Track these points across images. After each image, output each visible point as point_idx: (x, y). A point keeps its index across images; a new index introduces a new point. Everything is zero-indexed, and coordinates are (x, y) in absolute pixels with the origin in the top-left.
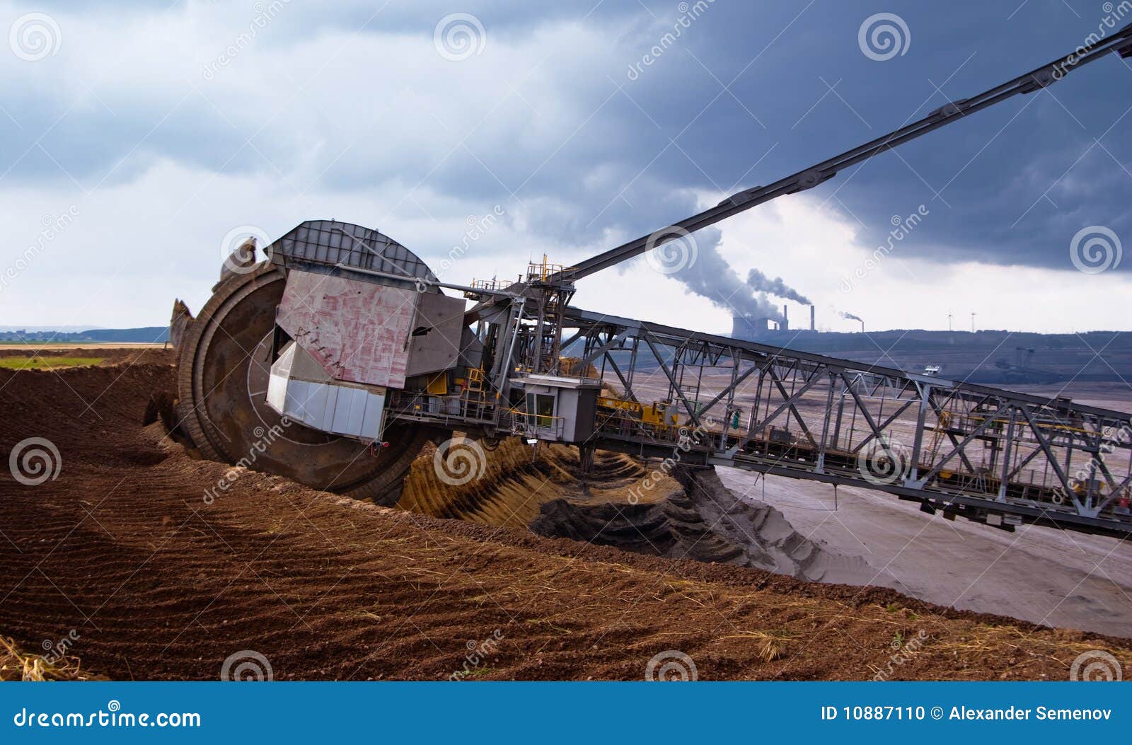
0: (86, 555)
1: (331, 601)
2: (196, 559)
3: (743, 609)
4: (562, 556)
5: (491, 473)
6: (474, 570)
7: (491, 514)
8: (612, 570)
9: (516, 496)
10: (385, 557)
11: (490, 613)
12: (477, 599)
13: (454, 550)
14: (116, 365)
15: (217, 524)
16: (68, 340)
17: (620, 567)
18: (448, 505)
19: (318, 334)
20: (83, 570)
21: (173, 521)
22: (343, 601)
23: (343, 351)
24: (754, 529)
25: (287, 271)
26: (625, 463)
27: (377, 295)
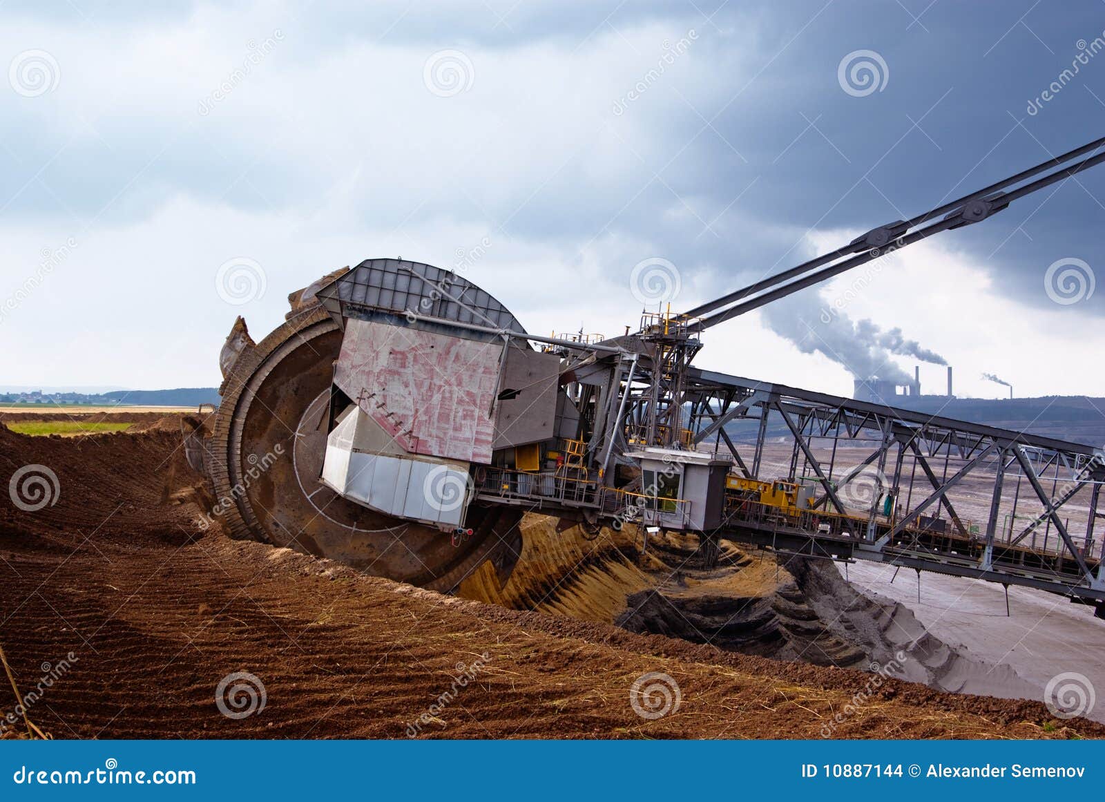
0: (112, 646)
1: (390, 703)
2: (236, 652)
3: (868, 722)
4: (654, 655)
5: (570, 557)
6: (553, 670)
7: (571, 605)
8: (712, 673)
9: (598, 585)
10: (451, 653)
11: (572, 719)
12: (556, 703)
13: (529, 646)
14: (145, 431)
15: (259, 613)
16: (90, 402)
17: (722, 670)
18: (521, 596)
19: (385, 397)
20: (109, 664)
21: (209, 609)
22: (403, 703)
23: (415, 417)
24: (879, 630)
25: (345, 320)
26: (725, 549)
27: (454, 350)
